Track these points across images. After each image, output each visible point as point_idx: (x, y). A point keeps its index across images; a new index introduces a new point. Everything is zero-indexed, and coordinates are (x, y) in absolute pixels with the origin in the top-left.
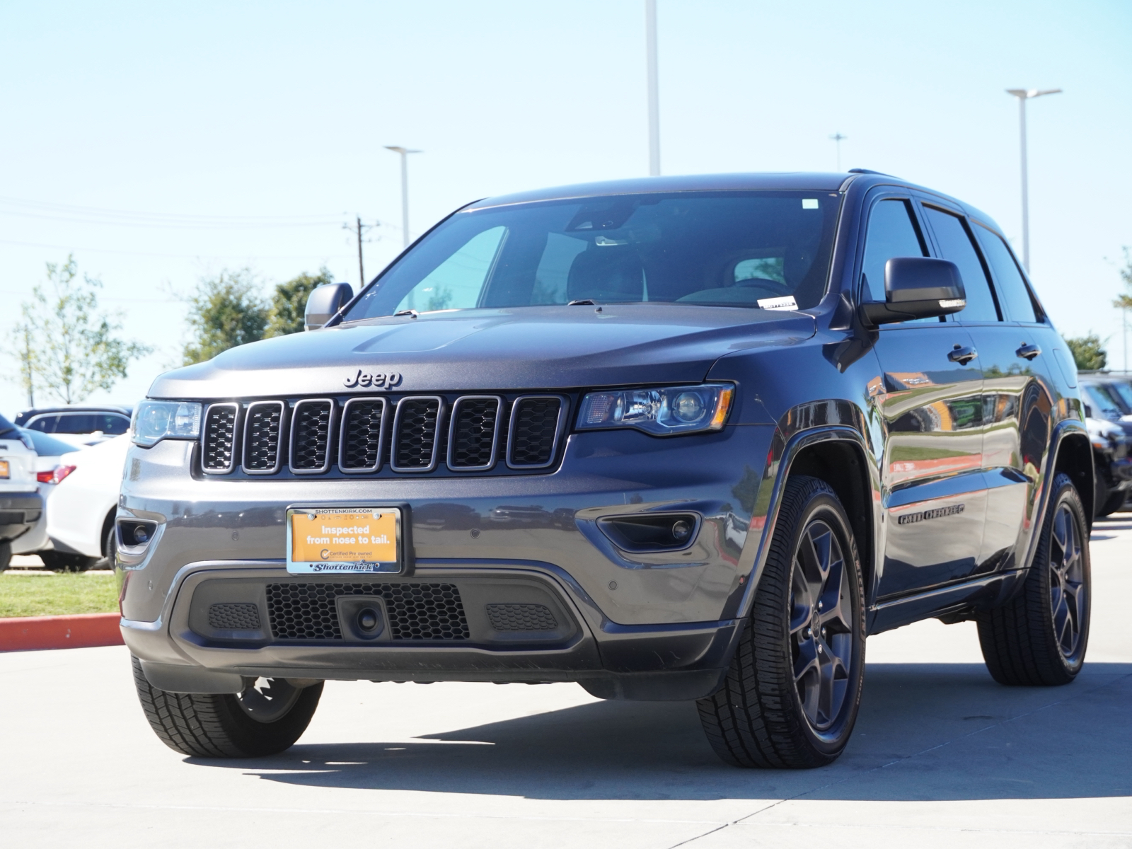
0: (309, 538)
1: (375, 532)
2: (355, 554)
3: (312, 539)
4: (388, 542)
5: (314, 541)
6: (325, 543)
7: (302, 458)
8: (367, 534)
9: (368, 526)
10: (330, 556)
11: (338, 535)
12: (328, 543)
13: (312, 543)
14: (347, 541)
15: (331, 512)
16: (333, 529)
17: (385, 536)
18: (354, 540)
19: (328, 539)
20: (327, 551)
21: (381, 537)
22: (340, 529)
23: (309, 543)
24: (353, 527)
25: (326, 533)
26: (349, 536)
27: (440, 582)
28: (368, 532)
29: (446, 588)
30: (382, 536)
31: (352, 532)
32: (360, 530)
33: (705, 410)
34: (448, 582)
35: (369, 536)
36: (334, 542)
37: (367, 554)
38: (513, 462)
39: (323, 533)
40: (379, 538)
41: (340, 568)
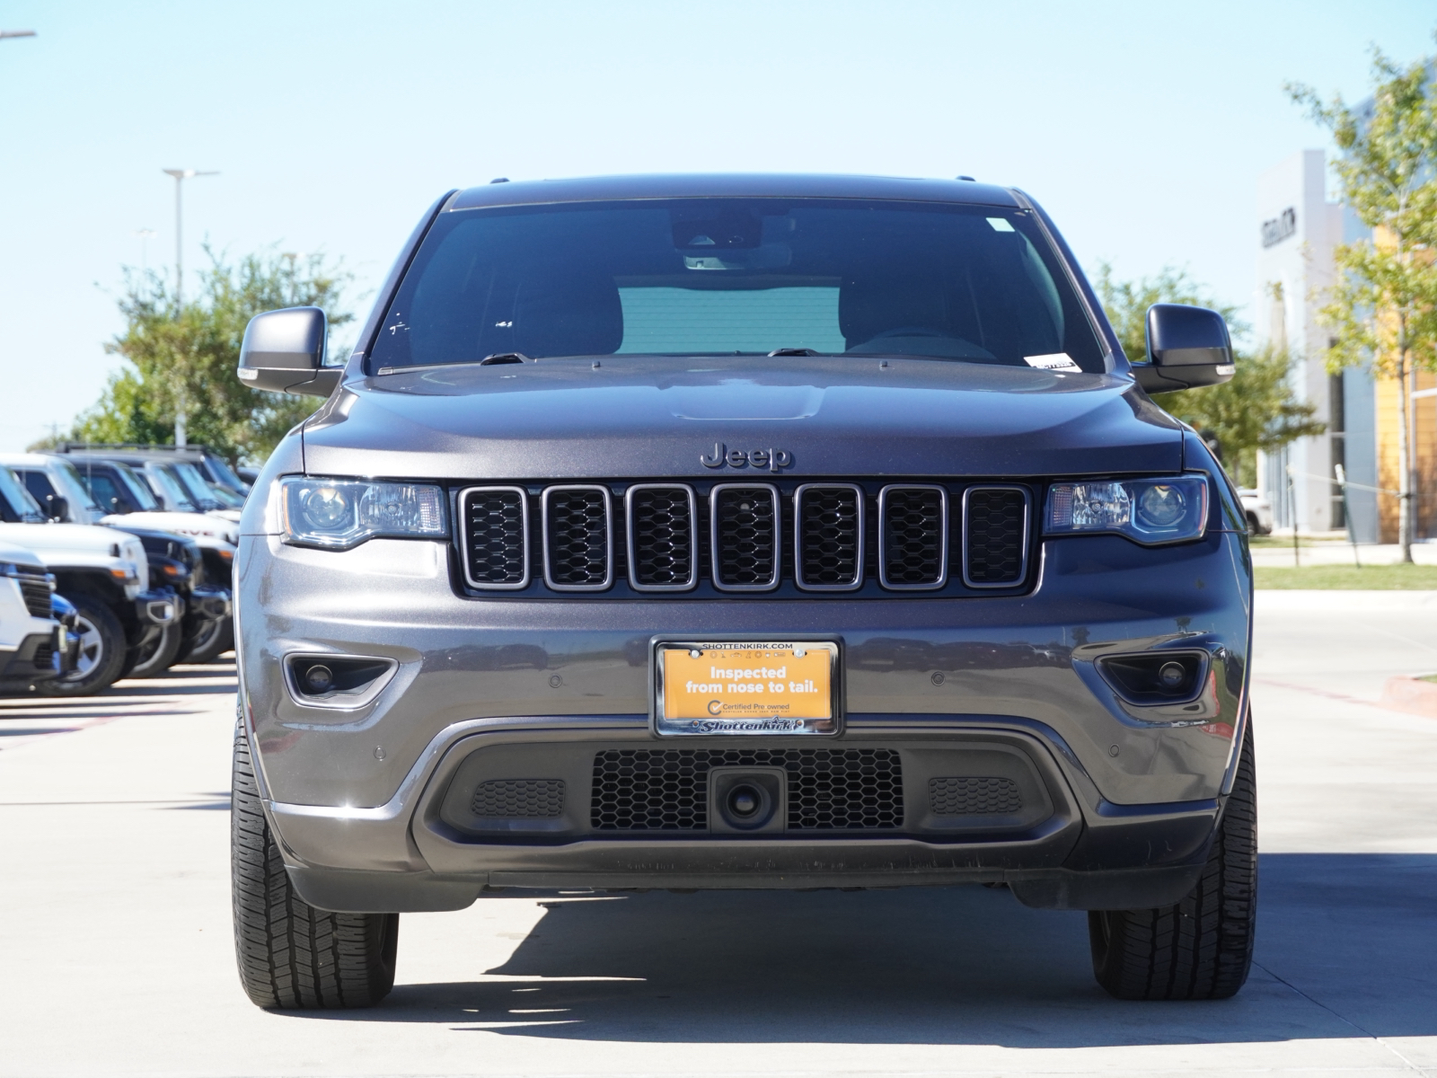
0: (689, 685)
1: (795, 676)
2: (762, 707)
3: (695, 686)
4: (816, 690)
5: (697, 689)
6: (715, 691)
7: (650, 569)
8: (782, 679)
9: (784, 668)
10: (722, 710)
11: (736, 680)
12: (721, 691)
13: (694, 691)
14: (751, 688)
15: (728, 647)
16: (729, 672)
17: (811, 683)
18: (762, 687)
19: (720, 686)
20: (719, 702)
21: (804, 684)
22: (740, 671)
23: (689, 691)
24: (760, 669)
25: (718, 676)
26: (754, 681)
27: (875, 746)
28: (784, 676)
29: (883, 755)
30: (807, 681)
31: (759, 677)
32: (771, 674)
33: (1185, 511)
34: (887, 746)
35: (785, 682)
36: (730, 691)
37: (782, 707)
38: (973, 579)
39: (713, 676)
40: (802, 686)
41: (741, 727)
